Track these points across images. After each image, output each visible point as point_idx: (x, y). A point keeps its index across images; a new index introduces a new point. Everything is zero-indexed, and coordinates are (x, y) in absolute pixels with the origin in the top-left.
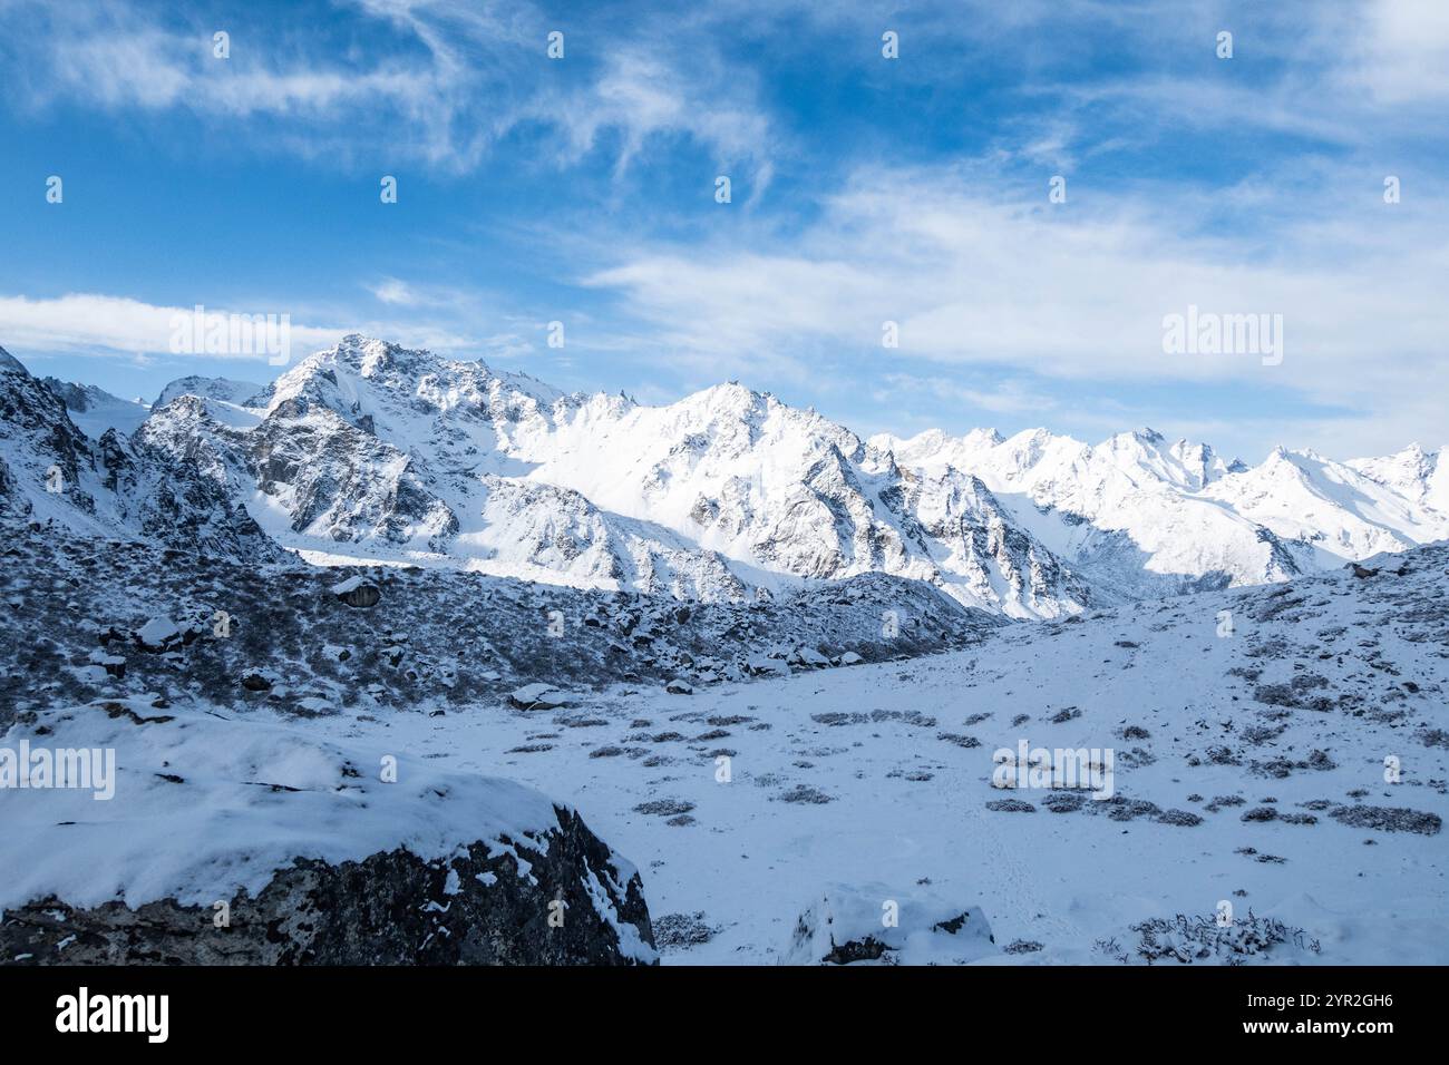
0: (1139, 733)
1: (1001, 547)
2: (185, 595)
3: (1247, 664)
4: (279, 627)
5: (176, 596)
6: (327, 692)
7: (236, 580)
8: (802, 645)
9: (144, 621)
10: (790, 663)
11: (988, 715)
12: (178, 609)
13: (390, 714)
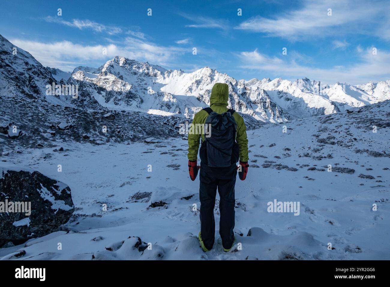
0: (288, 149)
1: (269, 106)
2: (70, 117)
3: (317, 134)
4: (92, 124)
5: (67, 117)
6: (103, 139)
7: (82, 113)
9: (60, 123)
11: (254, 145)
12: (68, 120)
13: (117, 144)
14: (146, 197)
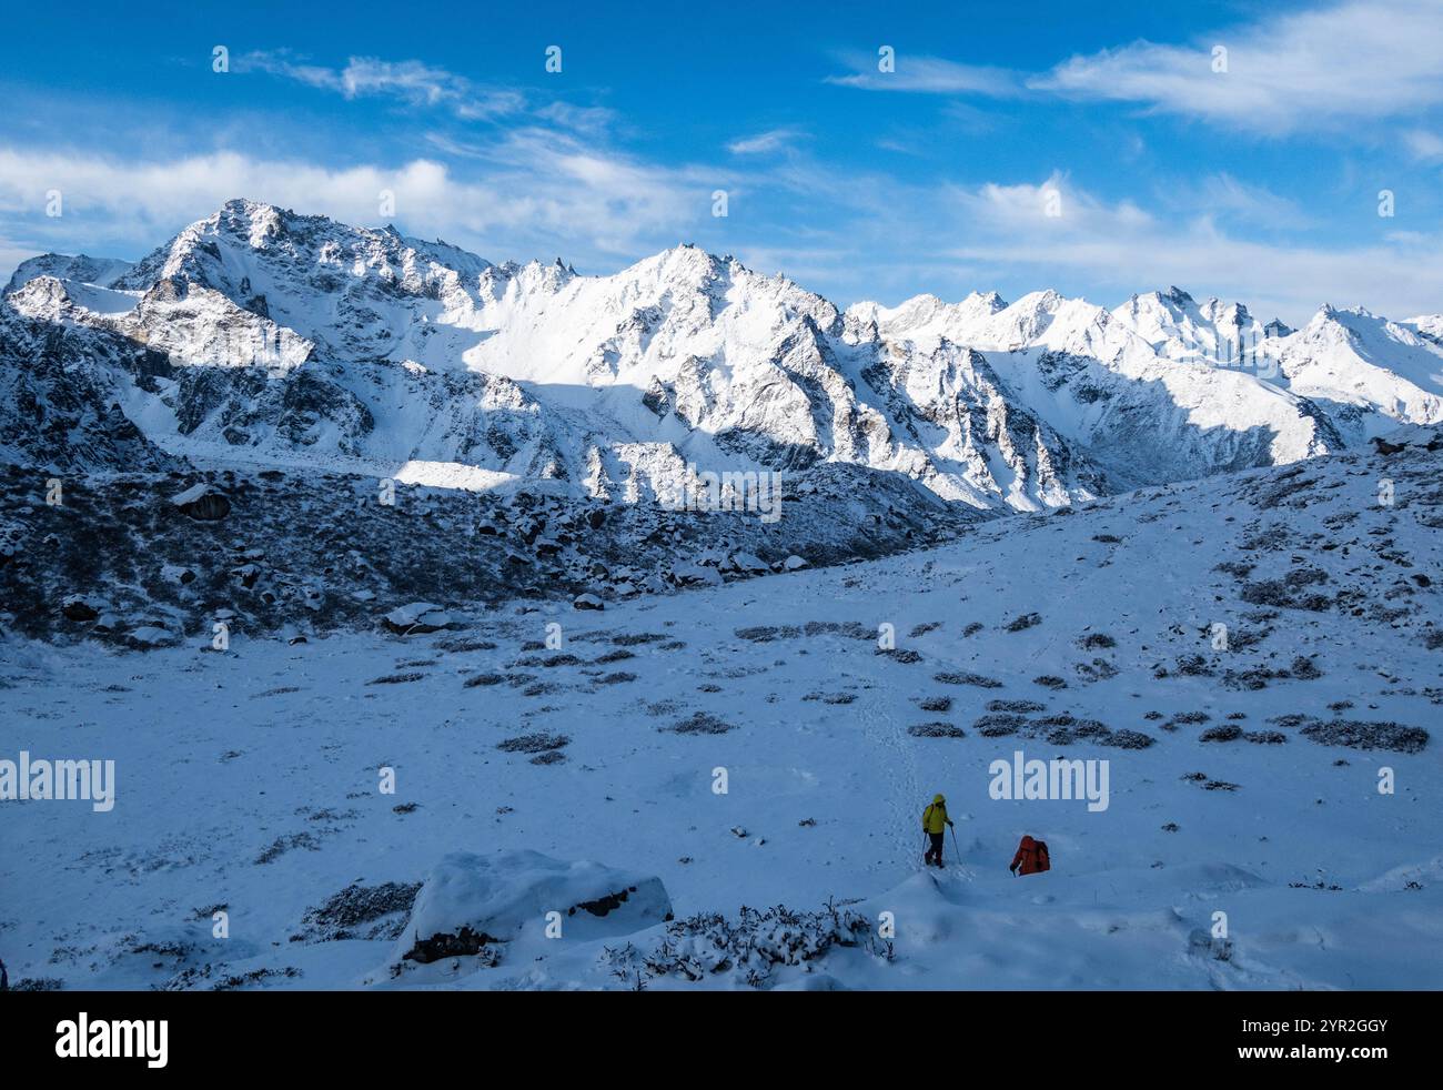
0: (1103, 641)
1: (1003, 430)
3: (1238, 559)
4: (108, 546)
6: (166, 620)
8: (738, 550)
10: (723, 571)
11: (937, 625)
14: (395, 908)
